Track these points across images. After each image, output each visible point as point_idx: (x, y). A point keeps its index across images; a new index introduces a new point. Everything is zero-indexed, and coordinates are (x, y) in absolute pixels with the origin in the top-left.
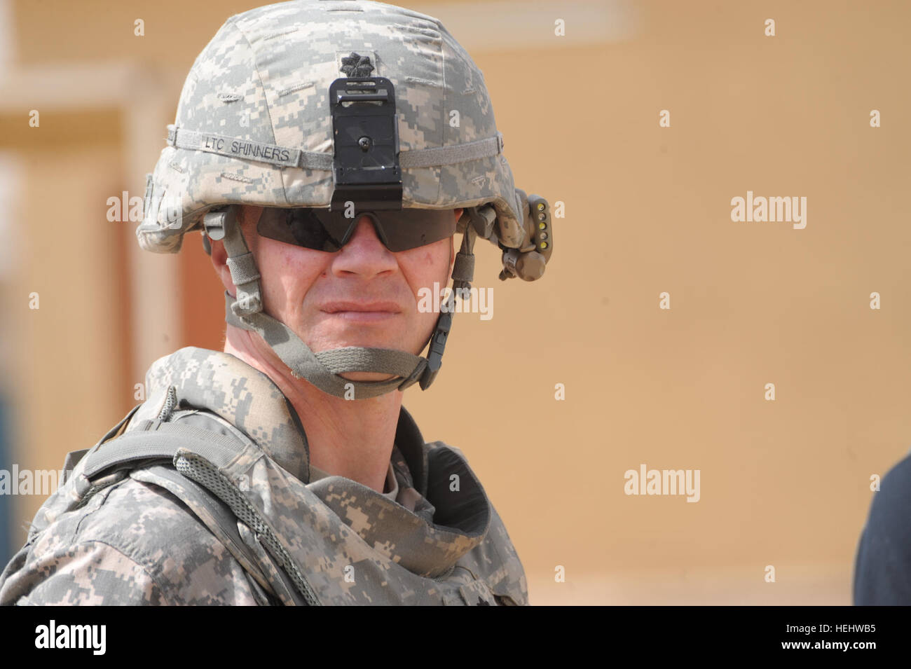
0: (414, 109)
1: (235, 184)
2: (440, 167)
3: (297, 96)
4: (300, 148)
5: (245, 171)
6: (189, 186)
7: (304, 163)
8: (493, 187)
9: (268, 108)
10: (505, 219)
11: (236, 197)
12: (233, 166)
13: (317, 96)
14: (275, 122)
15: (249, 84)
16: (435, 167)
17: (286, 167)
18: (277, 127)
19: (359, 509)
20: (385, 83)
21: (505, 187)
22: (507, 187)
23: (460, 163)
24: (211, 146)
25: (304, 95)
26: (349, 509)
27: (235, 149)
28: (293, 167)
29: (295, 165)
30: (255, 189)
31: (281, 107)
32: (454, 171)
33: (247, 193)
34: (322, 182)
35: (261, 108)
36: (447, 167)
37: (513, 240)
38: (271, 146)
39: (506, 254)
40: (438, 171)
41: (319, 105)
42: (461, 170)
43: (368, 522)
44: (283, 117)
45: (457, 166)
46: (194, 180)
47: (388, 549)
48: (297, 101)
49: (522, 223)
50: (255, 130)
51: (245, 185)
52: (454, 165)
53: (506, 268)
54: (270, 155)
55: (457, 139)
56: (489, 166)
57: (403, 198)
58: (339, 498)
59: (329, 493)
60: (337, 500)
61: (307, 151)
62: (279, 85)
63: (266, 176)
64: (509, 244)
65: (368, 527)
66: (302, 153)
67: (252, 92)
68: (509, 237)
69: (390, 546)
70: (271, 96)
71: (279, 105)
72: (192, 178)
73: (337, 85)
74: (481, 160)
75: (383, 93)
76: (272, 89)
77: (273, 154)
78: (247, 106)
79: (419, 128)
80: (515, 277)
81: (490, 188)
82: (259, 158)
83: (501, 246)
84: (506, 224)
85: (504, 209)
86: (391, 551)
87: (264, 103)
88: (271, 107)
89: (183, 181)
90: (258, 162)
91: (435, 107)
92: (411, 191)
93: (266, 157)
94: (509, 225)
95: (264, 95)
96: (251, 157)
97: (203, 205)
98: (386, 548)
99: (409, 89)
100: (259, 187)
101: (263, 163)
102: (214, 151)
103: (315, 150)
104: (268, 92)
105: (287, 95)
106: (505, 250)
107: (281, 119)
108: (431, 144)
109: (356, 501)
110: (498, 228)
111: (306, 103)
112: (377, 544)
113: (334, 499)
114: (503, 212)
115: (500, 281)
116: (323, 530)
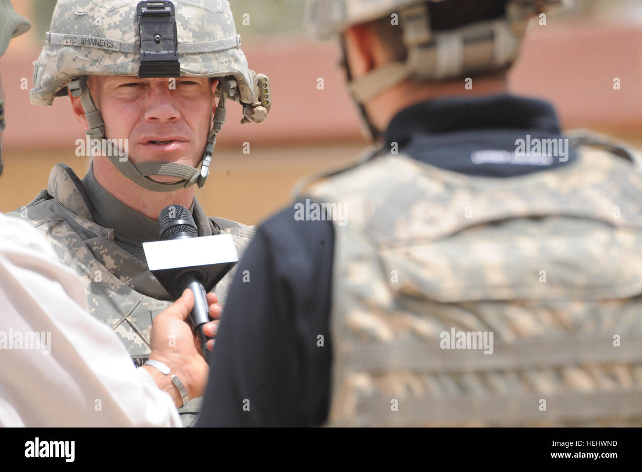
0: (187, 19)
1: (82, 62)
2: (202, 53)
3: (118, 12)
4: (120, 41)
5: (89, 55)
6: (58, 64)
7: (122, 49)
8: (234, 66)
9: (102, 19)
10: (241, 86)
11: (83, 70)
12: (82, 52)
13: (130, 11)
14: (106, 26)
15: (90, 6)
16: (199, 53)
17: (112, 52)
18: (107, 29)
19: (109, 256)
20: (169, 4)
21: (242, 67)
22: (242, 66)
23: (214, 51)
24: (69, 42)
25: (122, 11)
26: (105, 256)
27: (83, 42)
28: (115, 52)
29: (117, 50)
30: (95, 65)
31: (109, 18)
32: (210, 56)
33: (90, 67)
34: (133, 61)
36: (206, 53)
37: (247, 98)
38: (103, 39)
39: (245, 108)
40: (201, 55)
41: (131, 16)
42: (215, 55)
43: (115, 264)
45: (213, 53)
46: (60, 61)
47: (128, 281)
48: (119, 14)
49: (253, 88)
50: (94, 31)
51: (89, 63)
52: (210, 52)
53: (245, 117)
54: (103, 44)
55: (212, 37)
56: (232, 53)
57: (181, 70)
58: (99, 249)
60: (98, 250)
61: (124, 42)
62: (108, 5)
63: (101, 57)
64: (245, 101)
65: (115, 267)
66: (121, 43)
67: (92, 9)
68: (245, 96)
69: (129, 279)
70: (104, 12)
71: (108, 16)
72: (59, 60)
73: (141, 5)
74: (227, 50)
75: (168, 9)
76: (104, 8)
77: (105, 43)
78: (90, 18)
79: (190, 30)
80: (250, 122)
81: (232, 66)
82: (97, 47)
83: (241, 103)
84: (243, 88)
85: (241, 79)
86: (129, 282)
88: (104, 18)
89: (54, 62)
90: (96, 49)
91: (198, 19)
93: (100, 45)
94: (245, 89)
95: (100, 11)
96: (92, 46)
97: (65, 75)
98: (126, 280)
99: (183, 8)
100: (97, 64)
101: (99, 49)
102: (71, 44)
103: (129, 42)
104: (102, 9)
105: (113, 11)
106: (244, 105)
107: (109, 25)
108: (197, 40)
109: (108, 251)
110: (238, 92)
111: (123, 15)
112: (122, 277)
113: (97, 249)
114: (241, 81)
115: (241, 124)
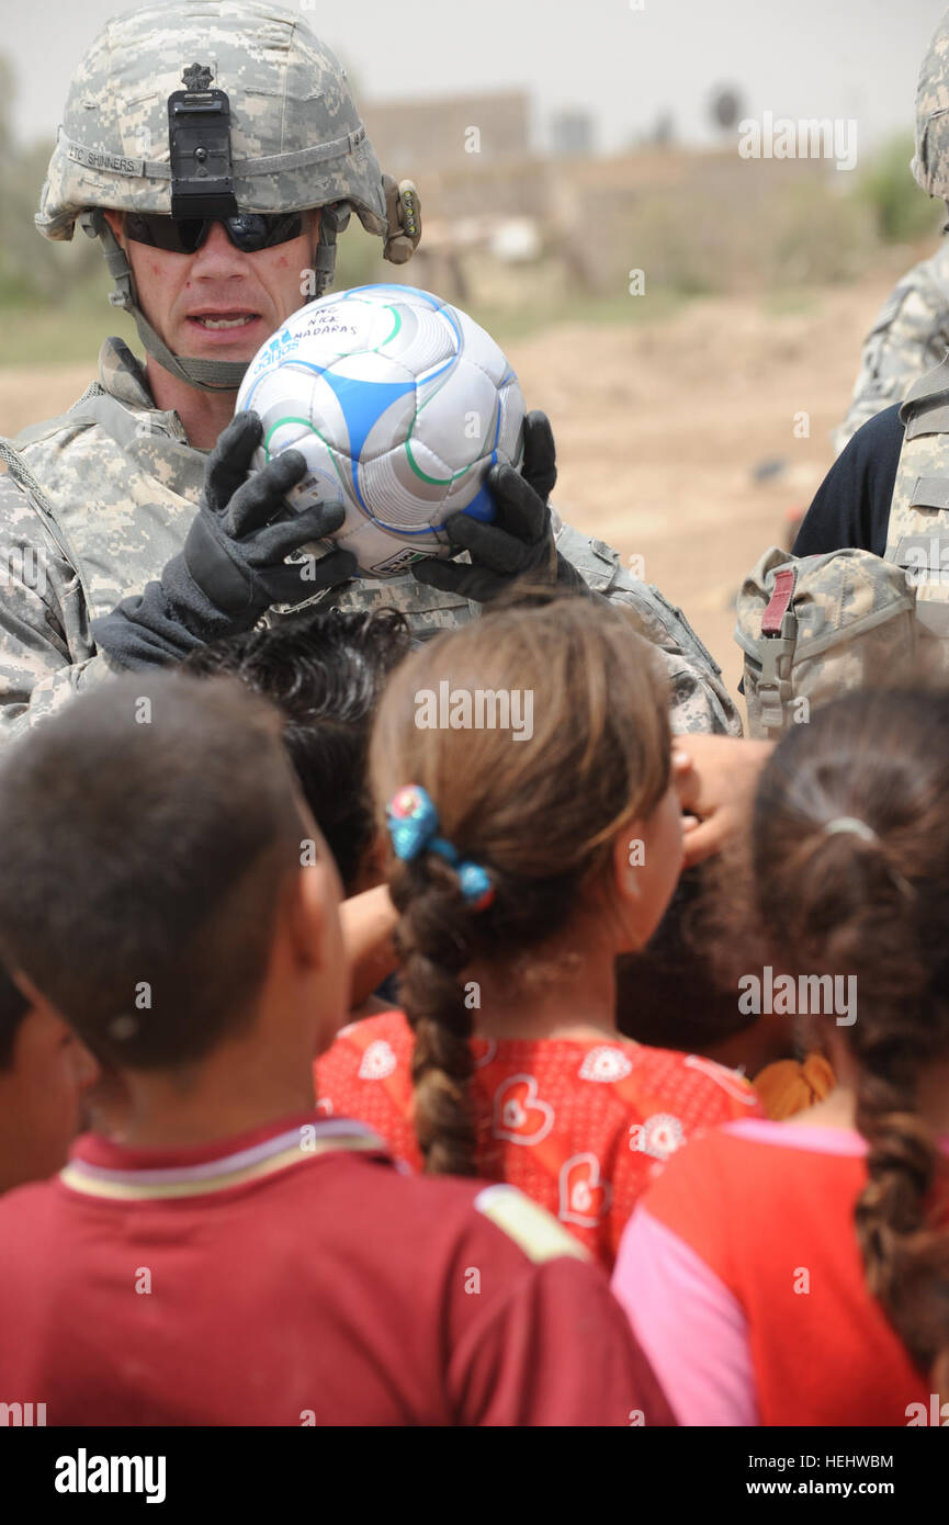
0: (251, 119)
1: (91, 189)
2: (277, 173)
3: (142, 107)
4: (144, 158)
5: (99, 179)
6: (61, 187)
7: (146, 174)
8: (340, 186)
9: (117, 117)
11: (92, 201)
12: (90, 175)
13: (160, 106)
14: (123, 131)
15: (103, 93)
16: (273, 174)
17: (132, 177)
18: (125, 136)
20: (220, 95)
23: (300, 168)
24: (74, 155)
25: (148, 105)
26: (156, 461)
27: (91, 160)
28: (137, 177)
29: (140, 175)
30: (108, 194)
31: (128, 117)
32: (291, 177)
33: (103, 198)
34: (163, 190)
35: (112, 118)
36: (285, 174)
38: (118, 157)
40: (276, 177)
41: (161, 116)
42: (301, 174)
44: (130, 127)
45: (297, 172)
48: (142, 112)
50: (107, 138)
51: (101, 190)
52: (293, 171)
54: (119, 166)
55: (297, 145)
56: (336, 167)
59: (140, 449)
61: (151, 161)
62: (128, 94)
63: (116, 183)
66: (145, 164)
67: (105, 100)
70: (121, 104)
71: (127, 115)
73: (176, 97)
74: (326, 162)
75: (217, 105)
76: (122, 98)
77: (121, 165)
78: (102, 114)
79: (256, 137)
81: (336, 188)
82: (110, 169)
87: (114, 112)
88: (121, 116)
90: (109, 172)
91: (273, 116)
92: (248, 198)
93: (115, 168)
95: (115, 104)
96: (103, 168)
99: (247, 99)
100: (112, 193)
101: (113, 173)
102: (75, 160)
103: (156, 160)
104: (118, 101)
105: (133, 105)
107: (128, 128)
108: (268, 152)
111: (149, 113)
116: (112, 478)
